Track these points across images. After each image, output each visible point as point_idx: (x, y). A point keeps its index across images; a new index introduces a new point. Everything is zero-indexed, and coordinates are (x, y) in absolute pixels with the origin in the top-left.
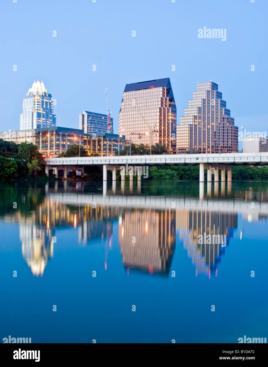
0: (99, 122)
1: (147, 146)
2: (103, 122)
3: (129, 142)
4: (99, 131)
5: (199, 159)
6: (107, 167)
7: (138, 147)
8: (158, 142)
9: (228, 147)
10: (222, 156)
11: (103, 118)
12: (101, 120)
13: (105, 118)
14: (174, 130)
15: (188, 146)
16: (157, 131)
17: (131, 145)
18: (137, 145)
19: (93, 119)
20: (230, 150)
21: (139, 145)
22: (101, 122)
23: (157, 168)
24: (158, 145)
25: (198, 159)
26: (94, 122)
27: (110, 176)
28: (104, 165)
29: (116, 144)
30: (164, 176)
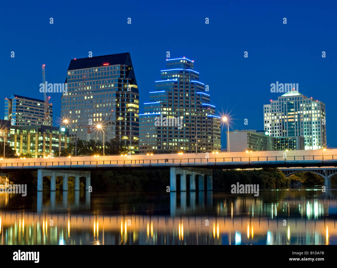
0: (33, 109)
1: (99, 143)
2: (38, 110)
3: (74, 138)
4: (32, 122)
5: (169, 161)
6: (43, 172)
7: (87, 144)
8: (114, 137)
9: (207, 144)
10: (199, 157)
11: (39, 104)
12: (36, 107)
13: (41, 105)
14: (137, 122)
15: (155, 143)
16: (113, 123)
17: (77, 141)
18: (85, 142)
19: (24, 106)
20: (210, 148)
21: (88, 142)
22: (36, 110)
23: (113, 174)
24: (115, 142)
25: (167, 161)
26: (26, 110)
27: (47, 184)
28: (39, 169)
29: (56, 140)
30: (122, 184)
